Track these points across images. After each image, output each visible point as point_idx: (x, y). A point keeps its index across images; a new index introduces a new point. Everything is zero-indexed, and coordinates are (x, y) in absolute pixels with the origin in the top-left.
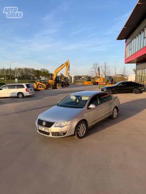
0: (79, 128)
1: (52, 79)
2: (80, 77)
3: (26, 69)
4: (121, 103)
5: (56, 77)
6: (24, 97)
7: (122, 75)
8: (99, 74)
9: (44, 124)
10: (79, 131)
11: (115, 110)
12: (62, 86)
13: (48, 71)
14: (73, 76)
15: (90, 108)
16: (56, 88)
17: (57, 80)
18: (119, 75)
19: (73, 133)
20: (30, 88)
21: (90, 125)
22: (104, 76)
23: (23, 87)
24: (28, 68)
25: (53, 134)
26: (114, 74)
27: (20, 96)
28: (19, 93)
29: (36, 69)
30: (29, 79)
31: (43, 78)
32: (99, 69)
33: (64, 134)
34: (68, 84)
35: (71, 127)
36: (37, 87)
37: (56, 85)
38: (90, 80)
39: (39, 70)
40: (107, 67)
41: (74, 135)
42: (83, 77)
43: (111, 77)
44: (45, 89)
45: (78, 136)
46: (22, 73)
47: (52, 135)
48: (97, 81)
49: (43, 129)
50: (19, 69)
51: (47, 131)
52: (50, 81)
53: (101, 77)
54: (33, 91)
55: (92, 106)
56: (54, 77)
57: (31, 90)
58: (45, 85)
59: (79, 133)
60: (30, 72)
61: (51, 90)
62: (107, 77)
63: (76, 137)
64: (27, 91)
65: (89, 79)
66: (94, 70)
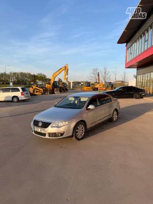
0: (78, 129)
1: (49, 84)
2: (79, 83)
3: (22, 74)
4: (121, 107)
5: (54, 82)
6: (19, 101)
7: (123, 82)
8: (99, 80)
9: (40, 124)
10: (77, 132)
11: (115, 112)
12: (60, 91)
13: (45, 76)
14: (71, 82)
15: (89, 109)
16: (54, 93)
17: (55, 85)
18: (119, 81)
19: (71, 134)
20: (25, 92)
21: (89, 126)
22: (104, 82)
23: (18, 90)
24: (24, 72)
25: (50, 134)
26: (115, 81)
27: (15, 100)
28: (13, 97)
29: (32, 74)
30: (25, 84)
31: (40, 83)
32: (99, 75)
33: (62, 134)
34: (67, 90)
35: (69, 127)
36: (34, 92)
37: (53, 90)
38: (89, 86)
39: (36, 74)
40: (107, 73)
41: (72, 136)
42: (82, 83)
43: (111, 83)
44: (42, 94)
45: (76, 137)
46: (17, 78)
47: (49, 136)
48: (96, 87)
49: (39, 130)
50: (15, 73)
51: (43, 132)
52: (47, 86)
53: (100, 82)
54: (29, 94)
55: (91, 107)
56: (52, 82)
57: (27, 94)
58: (41, 89)
59: (77, 134)
60: (26, 76)
61: (48, 95)
62: (107, 83)
63: (74, 138)
64: (22, 95)
65: (88, 84)
66: (94, 76)
